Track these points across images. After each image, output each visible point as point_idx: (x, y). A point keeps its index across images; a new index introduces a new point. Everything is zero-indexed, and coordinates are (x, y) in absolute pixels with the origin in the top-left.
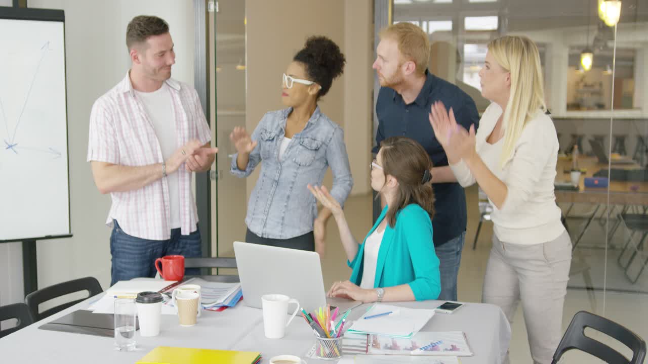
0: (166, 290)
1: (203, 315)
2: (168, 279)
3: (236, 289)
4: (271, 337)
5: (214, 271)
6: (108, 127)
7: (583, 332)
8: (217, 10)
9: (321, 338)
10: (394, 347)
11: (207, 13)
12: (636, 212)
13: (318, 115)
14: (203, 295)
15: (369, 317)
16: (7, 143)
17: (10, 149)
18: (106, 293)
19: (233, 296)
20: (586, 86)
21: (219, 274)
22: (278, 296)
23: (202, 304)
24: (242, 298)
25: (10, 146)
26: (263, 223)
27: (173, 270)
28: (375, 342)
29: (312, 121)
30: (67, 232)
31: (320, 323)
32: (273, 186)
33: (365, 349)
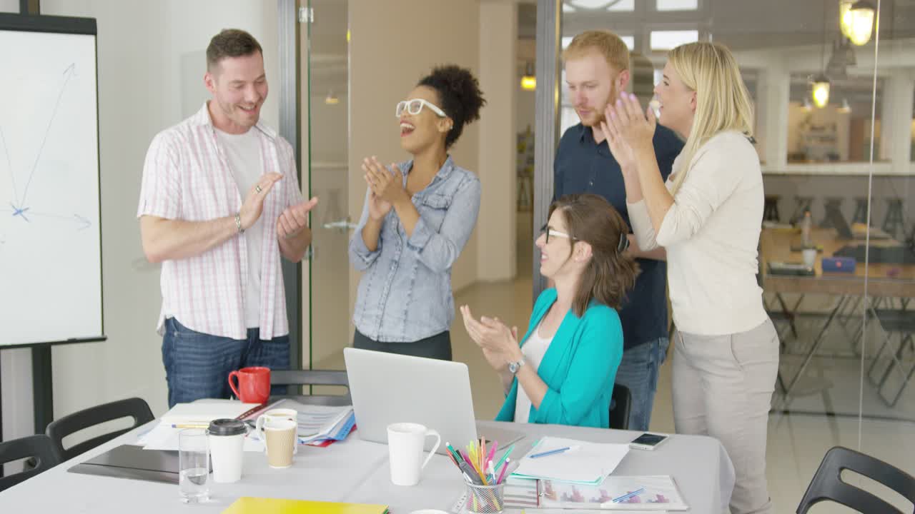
0: (246, 416)
1: (300, 453)
2: (247, 401)
3: (345, 414)
4: (399, 484)
5: (306, 390)
6: (172, 170)
7: (839, 477)
8: (312, 20)
9: (473, 485)
10: (576, 498)
11: (298, 24)
12: (890, 307)
13: (450, 168)
14: (301, 425)
15: (538, 456)
16: (14, 207)
17: (19, 216)
18: (160, 421)
19: (341, 426)
20: (813, 128)
21: (313, 393)
22: (411, 426)
23: (299, 436)
24: (354, 428)
25: (19, 212)
26: (379, 321)
27: (255, 389)
28: (548, 490)
29: (441, 175)
30: (98, 334)
31: (473, 463)
32: (391, 269)
33: (536, 501)
